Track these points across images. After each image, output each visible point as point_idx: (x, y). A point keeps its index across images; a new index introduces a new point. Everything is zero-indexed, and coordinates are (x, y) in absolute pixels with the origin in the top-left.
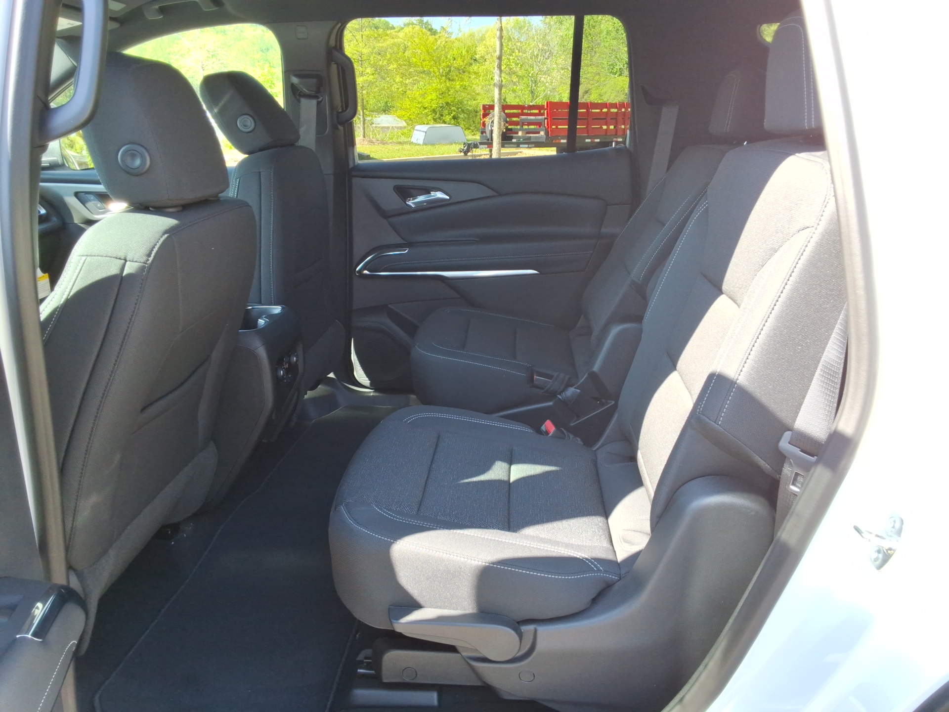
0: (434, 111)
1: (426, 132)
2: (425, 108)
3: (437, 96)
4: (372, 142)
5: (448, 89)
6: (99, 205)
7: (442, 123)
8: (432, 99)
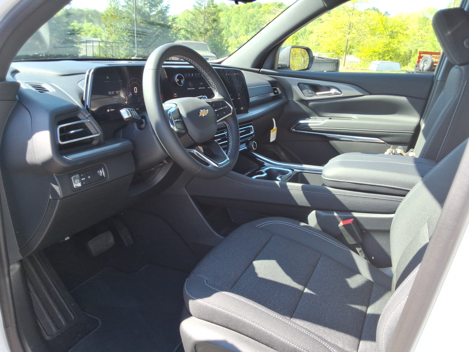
0: (380, 54)
1: (378, 65)
2: (375, 52)
3: (383, 46)
4: (348, 69)
5: (390, 43)
6: (310, 91)
7: (383, 60)
8: (380, 48)
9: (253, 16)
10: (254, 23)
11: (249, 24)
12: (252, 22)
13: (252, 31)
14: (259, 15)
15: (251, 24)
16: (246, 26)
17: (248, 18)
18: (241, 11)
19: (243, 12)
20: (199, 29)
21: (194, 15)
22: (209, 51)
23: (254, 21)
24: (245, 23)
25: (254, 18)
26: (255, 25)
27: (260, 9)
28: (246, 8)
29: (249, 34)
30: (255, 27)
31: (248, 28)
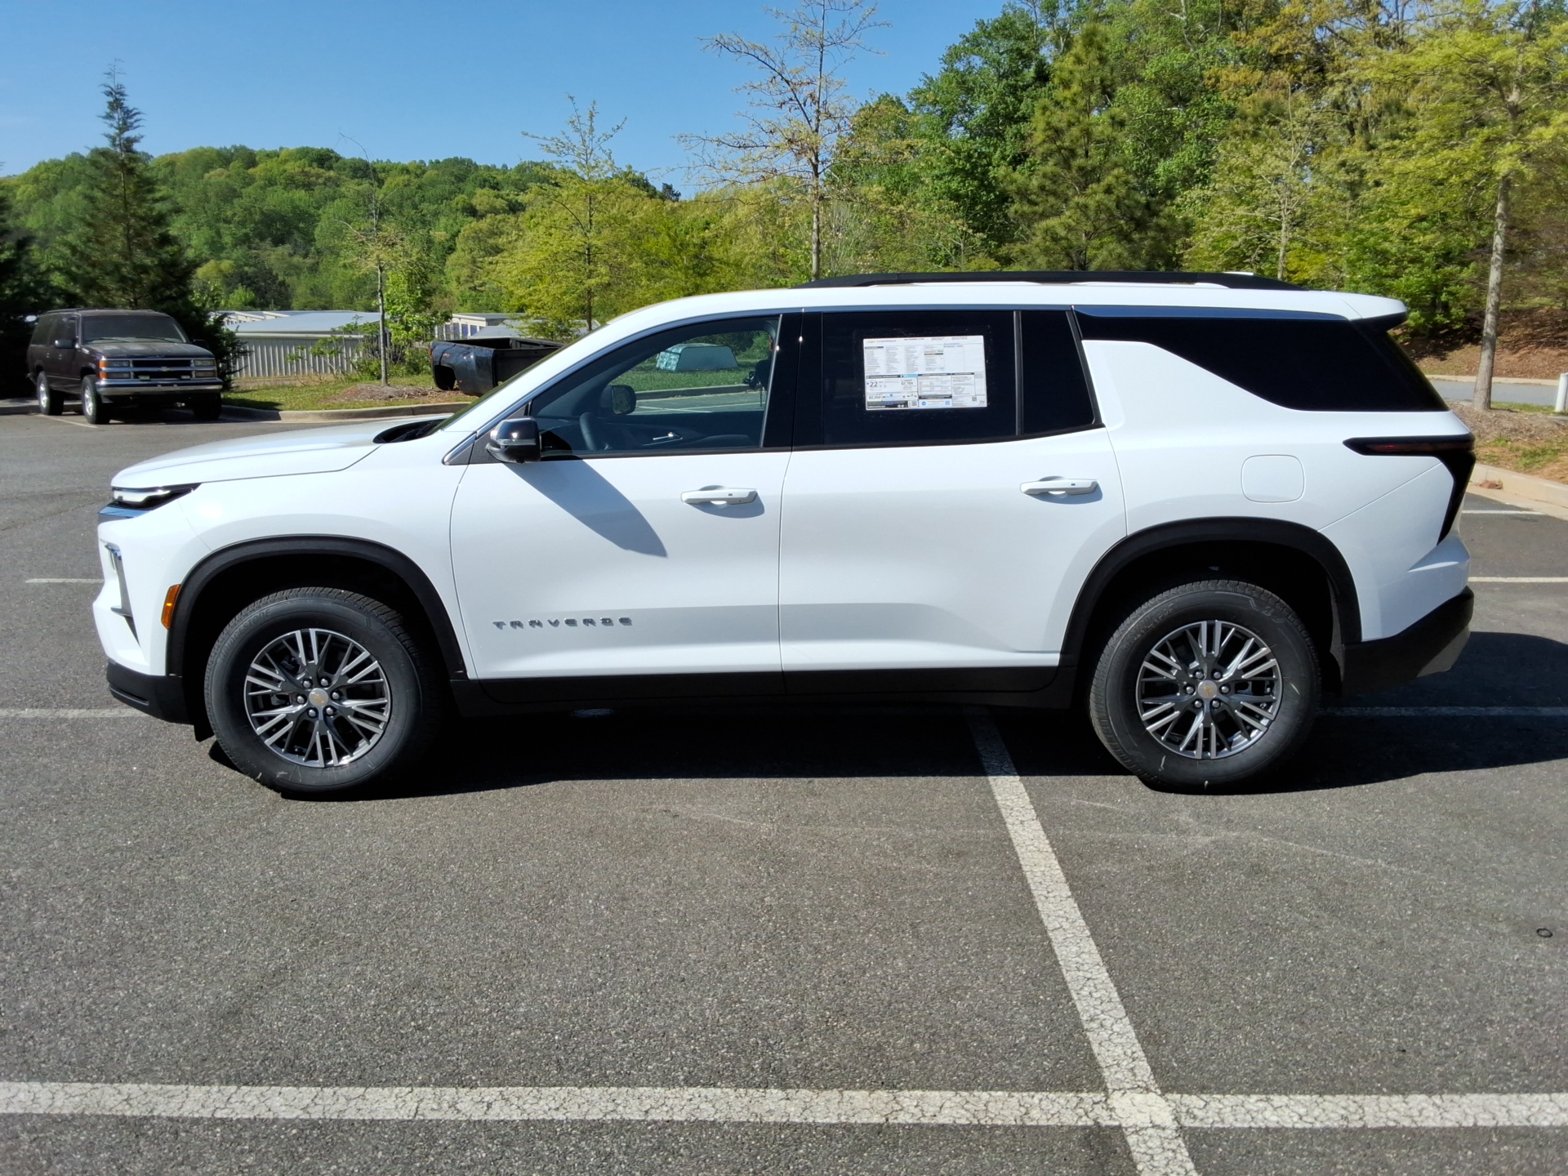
9: (229, 195)
10: (236, 219)
11: (218, 221)
12: (229, 213)
13: (235, 246)
14: (250, 189)
15: (227, 221)
16: (210, 227)
17: (213, 200)
18: (178, 178)
19: (187, 180)
20: (117, 267)
21: (89, 225)
22: (178, 337)
23: (238, 209)
24: (202, 218)
25: (236, 201)
26: (242, 224)
27: (251, 171)
28: (199, 168)
29: (223, 255)
30: (244, 231)
31: (218, 233)
